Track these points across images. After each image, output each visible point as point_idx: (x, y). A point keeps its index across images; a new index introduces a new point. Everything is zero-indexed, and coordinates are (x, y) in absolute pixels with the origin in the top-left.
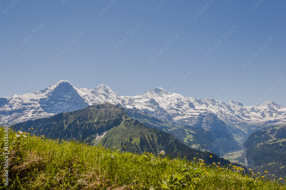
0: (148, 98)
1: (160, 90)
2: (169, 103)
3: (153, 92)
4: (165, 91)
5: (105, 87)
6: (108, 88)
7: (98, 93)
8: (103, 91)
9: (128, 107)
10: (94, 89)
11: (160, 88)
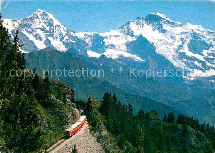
0: (132, 35)
1: (158, 18)
2: (176, 45)
3: (142, 22)
4: (168, 21)
5: (46, 15)
6: (51, 16)
7: (33, 27)
8: (42, 24)
9: (92, 54)
10: (25, 20)
11: (158, 14)
